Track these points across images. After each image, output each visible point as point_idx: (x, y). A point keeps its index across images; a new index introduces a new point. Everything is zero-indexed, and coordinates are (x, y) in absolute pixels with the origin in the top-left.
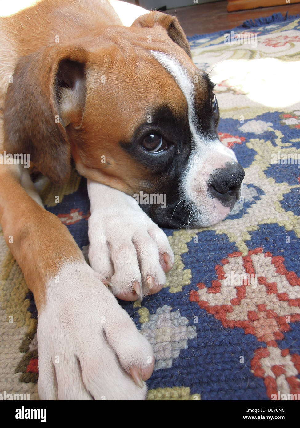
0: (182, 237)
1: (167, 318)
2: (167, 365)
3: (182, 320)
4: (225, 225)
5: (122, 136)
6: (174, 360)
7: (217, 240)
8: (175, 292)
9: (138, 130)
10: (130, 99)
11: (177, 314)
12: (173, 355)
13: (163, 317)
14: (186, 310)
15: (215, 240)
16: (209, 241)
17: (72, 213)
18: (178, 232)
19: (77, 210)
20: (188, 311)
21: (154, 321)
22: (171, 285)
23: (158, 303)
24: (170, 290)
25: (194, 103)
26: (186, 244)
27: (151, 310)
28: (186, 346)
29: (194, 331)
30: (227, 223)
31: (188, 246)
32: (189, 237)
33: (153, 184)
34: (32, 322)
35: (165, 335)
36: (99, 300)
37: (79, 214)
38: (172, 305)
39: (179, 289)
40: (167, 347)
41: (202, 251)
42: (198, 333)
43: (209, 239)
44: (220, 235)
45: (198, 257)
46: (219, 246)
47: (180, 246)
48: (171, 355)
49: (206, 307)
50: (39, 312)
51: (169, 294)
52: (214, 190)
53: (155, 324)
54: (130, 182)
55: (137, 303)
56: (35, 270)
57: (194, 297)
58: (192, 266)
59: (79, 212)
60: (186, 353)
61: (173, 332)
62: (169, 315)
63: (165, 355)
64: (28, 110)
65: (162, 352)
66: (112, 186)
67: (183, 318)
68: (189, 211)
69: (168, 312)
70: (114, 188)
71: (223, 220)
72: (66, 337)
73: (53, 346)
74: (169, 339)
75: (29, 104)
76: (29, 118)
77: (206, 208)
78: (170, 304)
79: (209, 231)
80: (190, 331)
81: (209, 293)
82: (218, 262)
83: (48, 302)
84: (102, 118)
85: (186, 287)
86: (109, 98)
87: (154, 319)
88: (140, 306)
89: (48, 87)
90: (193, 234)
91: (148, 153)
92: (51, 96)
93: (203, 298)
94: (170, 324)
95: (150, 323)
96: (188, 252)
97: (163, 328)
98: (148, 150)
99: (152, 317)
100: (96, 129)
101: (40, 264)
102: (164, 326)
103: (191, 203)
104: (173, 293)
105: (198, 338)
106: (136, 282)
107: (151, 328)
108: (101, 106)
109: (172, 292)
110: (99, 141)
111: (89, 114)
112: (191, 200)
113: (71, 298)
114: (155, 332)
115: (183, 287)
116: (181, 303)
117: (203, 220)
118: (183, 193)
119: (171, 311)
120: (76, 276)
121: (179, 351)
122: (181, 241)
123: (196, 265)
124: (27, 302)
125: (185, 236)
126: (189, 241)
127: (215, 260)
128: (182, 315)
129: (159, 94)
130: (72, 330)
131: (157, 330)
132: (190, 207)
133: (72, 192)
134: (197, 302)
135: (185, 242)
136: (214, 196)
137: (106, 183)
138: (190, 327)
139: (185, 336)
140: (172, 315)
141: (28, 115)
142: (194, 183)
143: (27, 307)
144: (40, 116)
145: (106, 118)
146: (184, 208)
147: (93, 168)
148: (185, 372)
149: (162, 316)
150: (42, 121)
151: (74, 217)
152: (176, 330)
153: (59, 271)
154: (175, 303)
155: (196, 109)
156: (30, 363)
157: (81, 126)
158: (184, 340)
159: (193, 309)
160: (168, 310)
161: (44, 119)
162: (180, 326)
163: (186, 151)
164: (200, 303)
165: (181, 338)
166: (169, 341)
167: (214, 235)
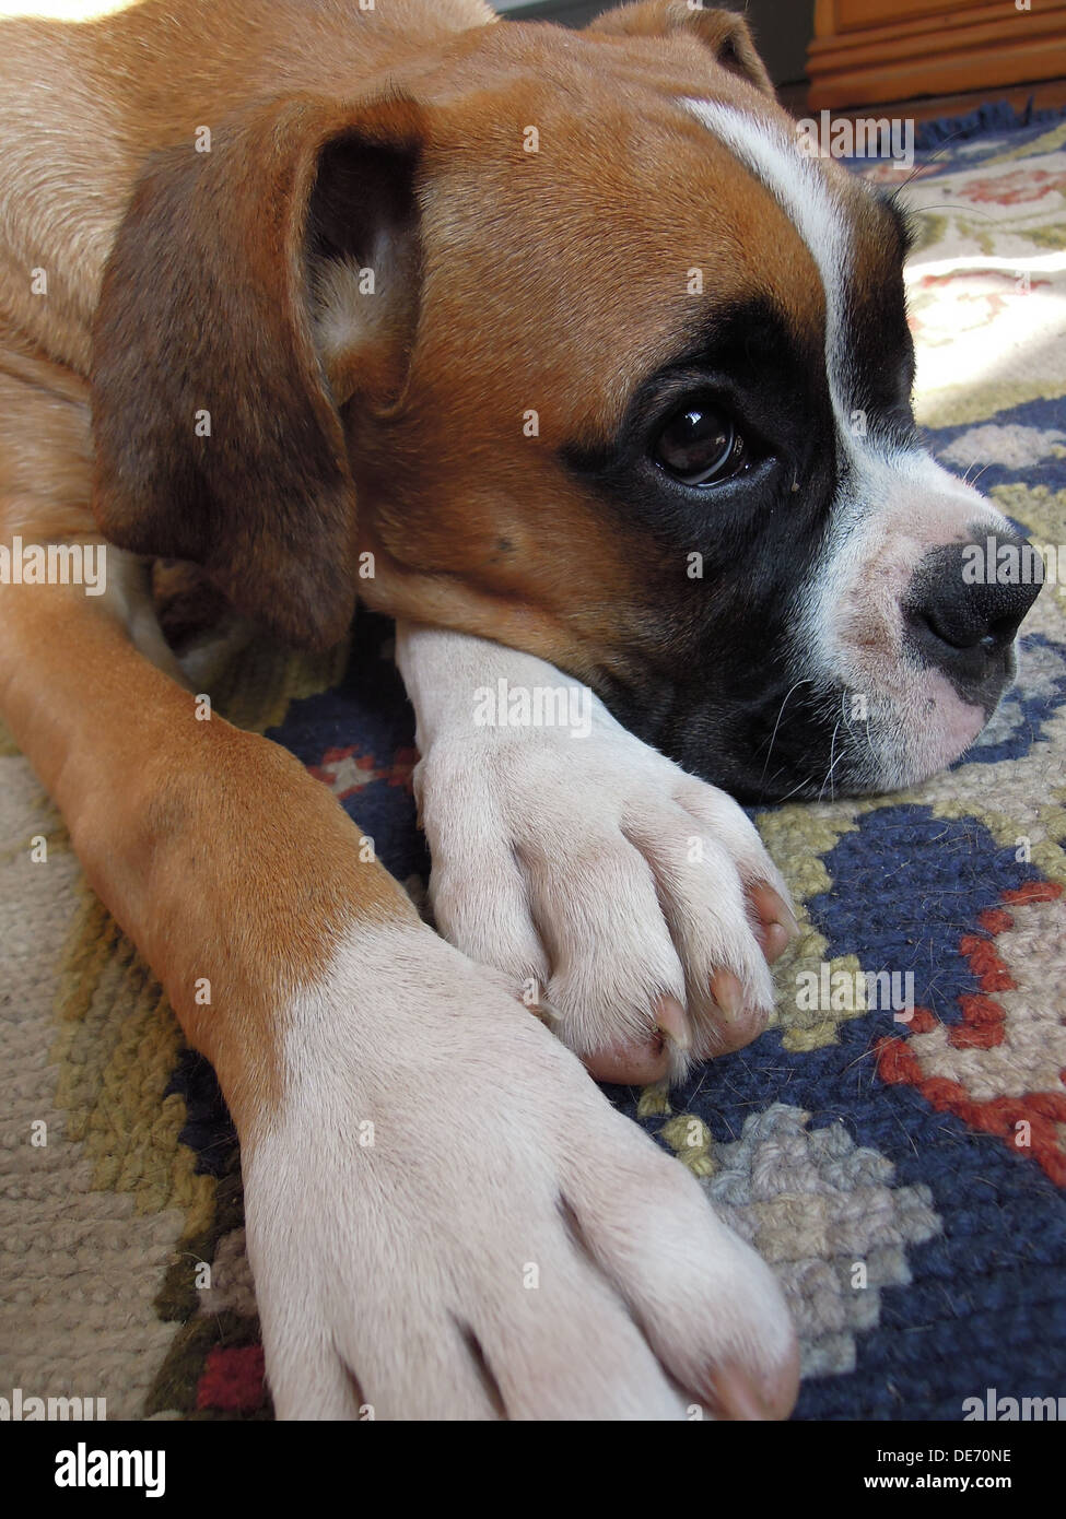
0: (796, 833)
1: (796, 1154)
2: (836, 1358)
3: (864, 1163)
4: (965, 785)
5: (576, 423)
6: (861, 1339)
7: (944, 840)
8: (808, 1048)
9: (643, 394)
10: (609, 275)
11: (834, 1139)
12: (856, 1316)
13: (775, 1152)
14: (874, 1121)
15: (937, 842)
16: (910, 844)
17: (332, 760)
18: (778, 814)
19: (349, 751)
20: (884, 1124)
21: (739, 1172)
22: (787, 1019)
23: (746, 1095)
24: (787, 1042)
25: (847, 297)
26: (819, 858)
27: (722, 1125)
28: (902, 1274)
29: (923, 1205)
30: (972, 778)
31: (828, 868)
32: (826, 831)
33: (681, 622)
34: (201, 1192)
35: (798, 1230)
36: (526, 1071)
37: (360, 766)
38: (804, 1101)
39: (827, 1036)
40: (820, 1279)
41: (889, 885)
42: (945, 1216)
43: (908, 839)
44: (953, 821)
45: (878, 906)
46: (955, 860)
47: (797, 866)
48: (843, 1312)
49: (957, 1106)
50: (245, 1138)
51: (783, 1058)
52: (929, 636)
53: (745, 1185)
54: (586, 617)
55: (653, 1100)
56: (220, 962)
57: (900, 1066)
58: (860, 944)
59: (357, 757)
60: (910, 1302)
61: (835, 1213)
62: (802, 1141)
63: (814, 1317)
64: (193, 352)
65: (802, 1303)
66: (509, 641)
67: (865, 1152)
68: (829, 725)
69: (793, 1128)
70: (515, 648)
71: (955, 766)
72: (402, 1235)
73: (340, 1280)
74: (824, 1246)
75: (196, 329)
76: (198, 386)
77: (898, 709)
78: (795, 1095)
79: (905, 808)
80: (911, 1210)
81: (961, 1046)
82: (968, 923)
83: (292, 1092)
84: (489, 357)
85: (855, 1024)
86: (522, 274)
87: (737, 1161)
88: (668, 1109)
89: (276, 254)
90: (837, 822)
91: (679, 488)
92: (292, 285)
93: (937, 1069)
94: (811, 1184)
95: (725, 1177)
96: (834, 888)
97: (787, 1197)
98: (679, 474)
99: (731, 1155)
100: (465, 404)
101: (246, 933)
102: (789, 1189)
103: (837, 693)
104: (802, 1053)
105: (949, 1235)
106: (668, 995)
107: (732, 1200)
108: (488, 309)
109: (796, 1049)
110: (475, 455)
111: (440, 350)
112: (839, 678)
113: (401, 1067)
114: (751, 1217)
115: (839, 1025)
116: (843, 1090)
117: (884, 758)
118: (804, 651)
119: (809, 1126)
120: (409, 977)
121: (875, 1298)
122: (798, 849)
123: (879, 939)
124: (175, 1108)
125: (808, 830)
126: (829, 847)
127: (952, 916)
128: (858, 1143)
129: (731, 252)
130: (422, 1202)
131: (762, 1208)
132: (833, 707)
133: (321, 689)
134: (916, 1084)
135: (814, 850)
136: (929, 658)
137: (484, 631)
138: (905, 1191)
139: (893, 1232)
140: (818, 1144)
141: (193, 376)
142: (849, 608)
143: (177, 1127)
144: (240, 373)
145: (507, 357)
146: (808, 712)
147: (432, 572)
148: (922, 1387)
149: (772, 1151)
150: (249, 395)
151: (339, 777)
152: (846, 1207)
153: (329, 956)
154: (819, 1092)
155: (853, 322)
156: (207, 1367)
157: (401, 403)
158: (891, 1246)
159: (903, 1116)
160: (795, 1121)
161: (256, 387)
162: (858, 1188)
163: (818, 484)
164: (928, 1091)
165: (876, 1240)
166: (820, 1255)
167: (928, 822)
